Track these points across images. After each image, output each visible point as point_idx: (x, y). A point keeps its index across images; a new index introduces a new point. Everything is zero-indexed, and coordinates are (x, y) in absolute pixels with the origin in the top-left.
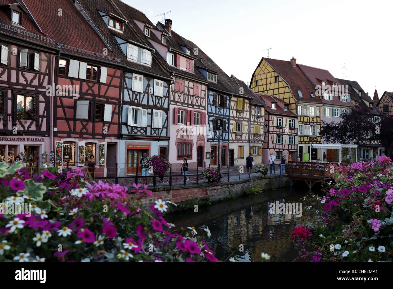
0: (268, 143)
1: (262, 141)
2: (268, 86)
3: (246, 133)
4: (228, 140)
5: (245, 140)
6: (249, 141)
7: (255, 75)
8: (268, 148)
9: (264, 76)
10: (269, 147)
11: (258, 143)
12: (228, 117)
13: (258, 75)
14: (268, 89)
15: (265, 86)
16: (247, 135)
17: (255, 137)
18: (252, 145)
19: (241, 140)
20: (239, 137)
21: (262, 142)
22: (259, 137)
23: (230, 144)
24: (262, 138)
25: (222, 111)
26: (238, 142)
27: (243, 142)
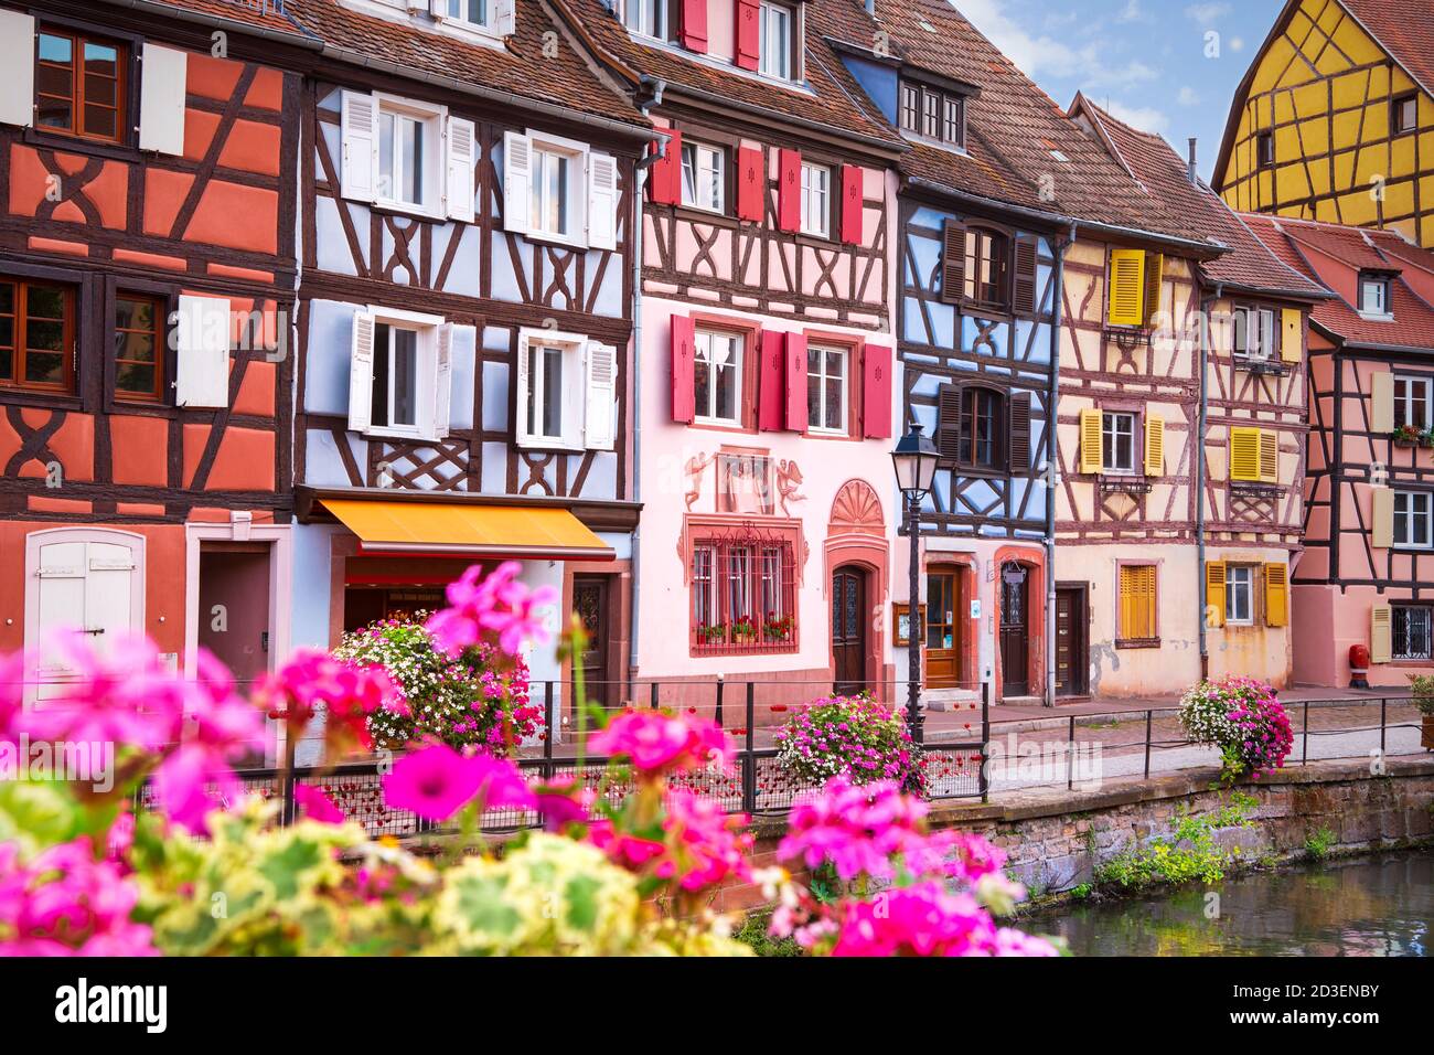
0: (1333, 544)
1: (1285, 531)
2: (1344, 162)
3: (1174, 481)
4: (1046, 526)
5: (1167, 524)
6: (1194, 530)
7: (1252, 93)
8: (1334, 578)
9: (1314, 99)
10: (1344, 574)
11: (1260, 543)
12: (1045, 377)
13: (1275, 91)
14: (1343, 183)
15: (1319, 169)
16: (1183, 491)
17: (1240, 506)
18: (1214, 555)
19: (1134, 527)
20: (1120, 505)
21: (1292, 540)
22: (1264, 508)
23: (1058, 551)
24: (1290, 511)
25: (1000, 333)
26: (1116, 539)
27: (1151, 538)
